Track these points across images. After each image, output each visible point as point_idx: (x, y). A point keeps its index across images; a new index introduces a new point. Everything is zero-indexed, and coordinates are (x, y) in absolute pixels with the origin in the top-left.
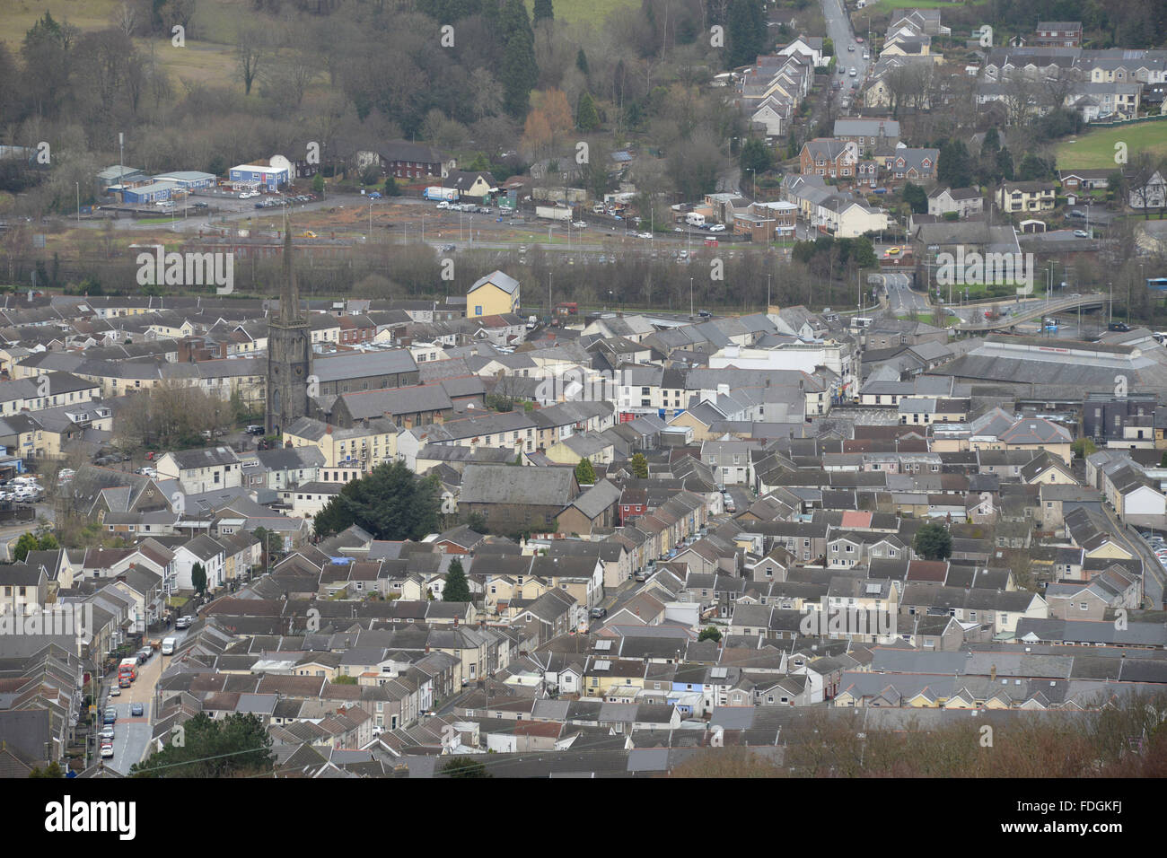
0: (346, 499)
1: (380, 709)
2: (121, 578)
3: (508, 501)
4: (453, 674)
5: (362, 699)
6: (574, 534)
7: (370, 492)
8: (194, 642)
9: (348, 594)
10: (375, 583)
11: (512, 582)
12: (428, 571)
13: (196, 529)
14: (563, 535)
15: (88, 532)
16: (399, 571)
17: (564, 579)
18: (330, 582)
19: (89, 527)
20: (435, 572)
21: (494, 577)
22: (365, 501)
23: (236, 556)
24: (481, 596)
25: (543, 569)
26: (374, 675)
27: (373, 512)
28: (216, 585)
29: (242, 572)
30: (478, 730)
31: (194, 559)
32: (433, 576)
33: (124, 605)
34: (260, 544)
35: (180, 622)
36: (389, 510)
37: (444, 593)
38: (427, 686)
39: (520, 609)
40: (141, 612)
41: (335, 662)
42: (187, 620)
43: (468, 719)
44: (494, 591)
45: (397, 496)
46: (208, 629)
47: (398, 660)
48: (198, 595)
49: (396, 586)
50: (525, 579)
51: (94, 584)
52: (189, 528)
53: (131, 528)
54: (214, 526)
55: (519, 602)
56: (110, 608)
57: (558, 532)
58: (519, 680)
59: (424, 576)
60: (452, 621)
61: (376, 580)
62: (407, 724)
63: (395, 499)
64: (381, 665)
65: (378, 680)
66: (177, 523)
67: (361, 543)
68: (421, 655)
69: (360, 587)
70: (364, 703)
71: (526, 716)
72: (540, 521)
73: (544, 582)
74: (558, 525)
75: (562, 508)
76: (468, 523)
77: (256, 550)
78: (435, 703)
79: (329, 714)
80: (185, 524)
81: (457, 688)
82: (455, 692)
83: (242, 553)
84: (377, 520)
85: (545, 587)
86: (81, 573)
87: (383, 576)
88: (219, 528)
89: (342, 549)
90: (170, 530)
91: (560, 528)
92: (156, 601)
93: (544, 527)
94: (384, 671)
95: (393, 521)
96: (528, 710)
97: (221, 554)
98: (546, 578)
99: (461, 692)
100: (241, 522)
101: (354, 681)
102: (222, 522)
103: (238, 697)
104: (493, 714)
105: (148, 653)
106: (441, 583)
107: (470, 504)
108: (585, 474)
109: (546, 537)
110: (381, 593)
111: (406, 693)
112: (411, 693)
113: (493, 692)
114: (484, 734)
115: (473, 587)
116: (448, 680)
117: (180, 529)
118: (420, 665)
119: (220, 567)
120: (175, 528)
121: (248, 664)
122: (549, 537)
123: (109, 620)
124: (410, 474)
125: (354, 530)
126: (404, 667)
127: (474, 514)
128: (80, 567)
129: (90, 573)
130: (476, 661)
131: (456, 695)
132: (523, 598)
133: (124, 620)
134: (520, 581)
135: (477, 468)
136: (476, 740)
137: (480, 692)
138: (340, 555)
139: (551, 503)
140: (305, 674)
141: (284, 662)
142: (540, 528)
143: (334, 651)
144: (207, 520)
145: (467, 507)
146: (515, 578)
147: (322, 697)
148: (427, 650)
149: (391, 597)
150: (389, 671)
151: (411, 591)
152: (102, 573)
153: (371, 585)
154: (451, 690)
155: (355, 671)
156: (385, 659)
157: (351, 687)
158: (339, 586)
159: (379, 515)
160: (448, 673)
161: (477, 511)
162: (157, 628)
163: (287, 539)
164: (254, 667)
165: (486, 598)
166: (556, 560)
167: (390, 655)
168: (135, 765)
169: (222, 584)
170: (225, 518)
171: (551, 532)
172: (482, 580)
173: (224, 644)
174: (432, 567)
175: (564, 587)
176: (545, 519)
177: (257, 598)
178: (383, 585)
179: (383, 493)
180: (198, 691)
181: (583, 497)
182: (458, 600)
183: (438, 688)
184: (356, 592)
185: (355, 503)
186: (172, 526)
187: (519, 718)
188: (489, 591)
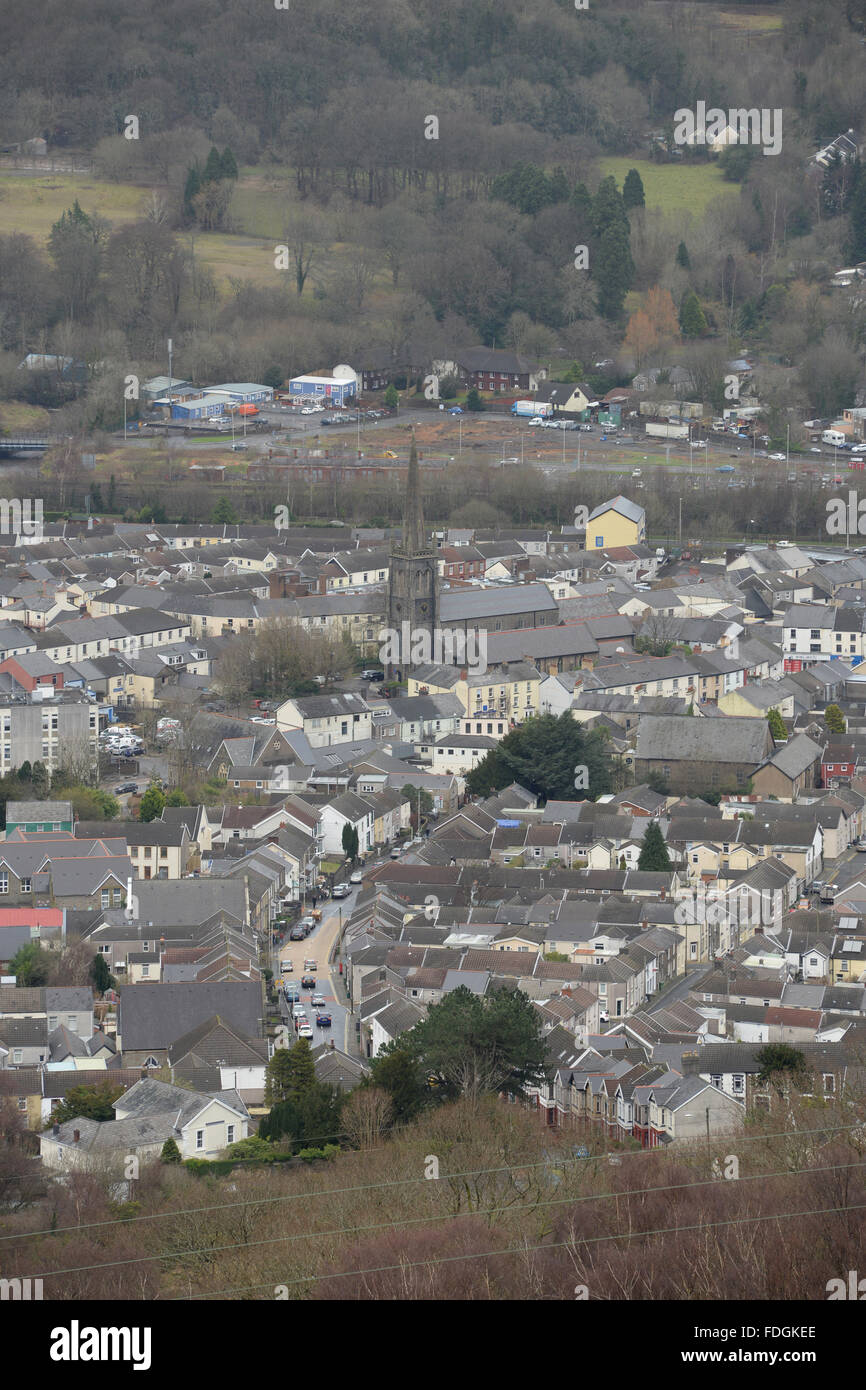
0: (506, 753)
1: (604, 991)
2: (272, 838)
3: (693, 757)
4: (676, 954)
5: (583, 979)
6: (772, 797)
7: (533, 745)
8: (371, 912)
9: (525, 861)
10: (556, 849)
11: (717, 850)
12: (618, 837)
13: (332, 787)
14: (759, 797)
15: (210, 788)
16: (585, 836)
17: (778, 847)
18: (504, 847)
19: (210, 783)
20: (626, 837)
21: (694, 844)
22: (528, 756)
23: (385, 817)
24: (682, 866)
25: (753, 836)
26: (588, 953)
27: (536, 770)
28: (365, 850)
29: (391, 835)
30: (723, 1018)
31: (343, 820)
32: (623, 842)
33: (282, 870)
34: (408, 804)
35: (338, 890)
36: (556, 766)
37: (640, 861)
38: (652, 966)
39: (731, 882)
40: (296, 878)
41: (540, 937)
42: (344, 888)
43: (709, 1005)
44: (696, 860)
45: (563, 750)
46: (381, 898)
47: (612, 936)
48: (349, 860)
49: (581, 853)
50: (731, 847)
51: (241, 845)
52: (324, 785)
53: (259, 784)
54: (353, 783)
55: (726, 873)
56: (268, 873)
57: (753, 794)
58: (761, 962)
59: (614, 841)
60: (657, 893)
61: (556, 845)
62: (633, 1009)
63: (561, 754)
64: (594, 942)
65: (595, 958)
66: (311, 780)
67: (525, 805)
68: (638, 931)
69: (538, 853)
70: (585, 985)
71: (774, 1003)
72: (732, 781)
73: (755, 851)
74: (753, 785)
75: (756, 767)
76: (648, 782)
77: (405, 811)
78: (660, 986)
79: (555, 995)
80: (319, 780)
81: (681, 969)
82: (678, 974)
83: (391, 813)
84: (541, 778)
85: (757, 858)
86: (219, 833)
87: (565, 841)
88: (358, 785)
89: (506, 810)
90: (304, 787)
91: (755, 790)
92: (310, 866)
93: (737, 788)
94: (597, 948)
95: (560, 780)
96: (776, 995)
97: (370, 814)
98: (757, 847)
99: (686, 974)
100: (383, 778)
101: (565, 958)
102: (362, 778)
103: (444, 974)
104: (735, 999)
105: (311, 924)
106: (636, 852)
107: (648, 760)
108: (777, 727)
109: (739, 799)
110: (563, 860)
111: (630, 974)
112: (636, 974)
113: (734, 975)
114: (730, 1022)
115: (673, 855)
116: (671, 960)
117: (314, 786)
118: (639, 942)
119: (369, 829)
120: (309, 785)
121: (440, 937)
122: (744, 799)
123: (269, 886)
124: (578, 726)
125: (515, 788)
126: (622, 944)
127: (654, 772)
128: (217, 827)
129: (228, 834)
130: (698, 939)
131: (680, 977)
132: (731, 868)
133: (281, 886)
134: (726, 850)
135: (656, 720)
136: (722, 1030)
137: (718, 973)
138: (504, 817)
139: (744, 760)
140: (505, 949)
141: (480, 937)
142: (733, 790)
143: (532, 924)
144: (344, 776)
145: (643, 765)
146: (720, 846)
147: (535, 977)
148: (645, 926)
149: (578, 865)
150: (602, 948)
151: (599, 859)
152: (242, 834)
153: (550, 851)
154: (675, 972)
155: (564, 948)
156: (597, 935)
157: (564, 964)
158: (514, 852)
159: (544, 772)
160: (671, 951)
161: (656, 768)
162: (313, 897)
163: (436, 798)
164: (446, 941)
165: (689, 868)
166: (767, 825)
167: (601, 931)
168: (384, 1044)
169: (370, 849)
170: (364, 775)
171: (745, 794)
172: (681, 848)
173: (401, 916)
174: (622, 831)
175: (779, 856)
176: (740, 779)
177: (423, 863)
178: (566, 852)
179: (548, 747)
180: (397, 967)
181: (781, 754)
182: (656, 870)
183: (662, 969)
184: (533, 858)
185: (515, 758)
186: (305, 782)
187: (767, 1005)
188: (690, 859)
